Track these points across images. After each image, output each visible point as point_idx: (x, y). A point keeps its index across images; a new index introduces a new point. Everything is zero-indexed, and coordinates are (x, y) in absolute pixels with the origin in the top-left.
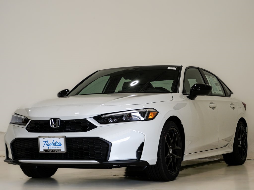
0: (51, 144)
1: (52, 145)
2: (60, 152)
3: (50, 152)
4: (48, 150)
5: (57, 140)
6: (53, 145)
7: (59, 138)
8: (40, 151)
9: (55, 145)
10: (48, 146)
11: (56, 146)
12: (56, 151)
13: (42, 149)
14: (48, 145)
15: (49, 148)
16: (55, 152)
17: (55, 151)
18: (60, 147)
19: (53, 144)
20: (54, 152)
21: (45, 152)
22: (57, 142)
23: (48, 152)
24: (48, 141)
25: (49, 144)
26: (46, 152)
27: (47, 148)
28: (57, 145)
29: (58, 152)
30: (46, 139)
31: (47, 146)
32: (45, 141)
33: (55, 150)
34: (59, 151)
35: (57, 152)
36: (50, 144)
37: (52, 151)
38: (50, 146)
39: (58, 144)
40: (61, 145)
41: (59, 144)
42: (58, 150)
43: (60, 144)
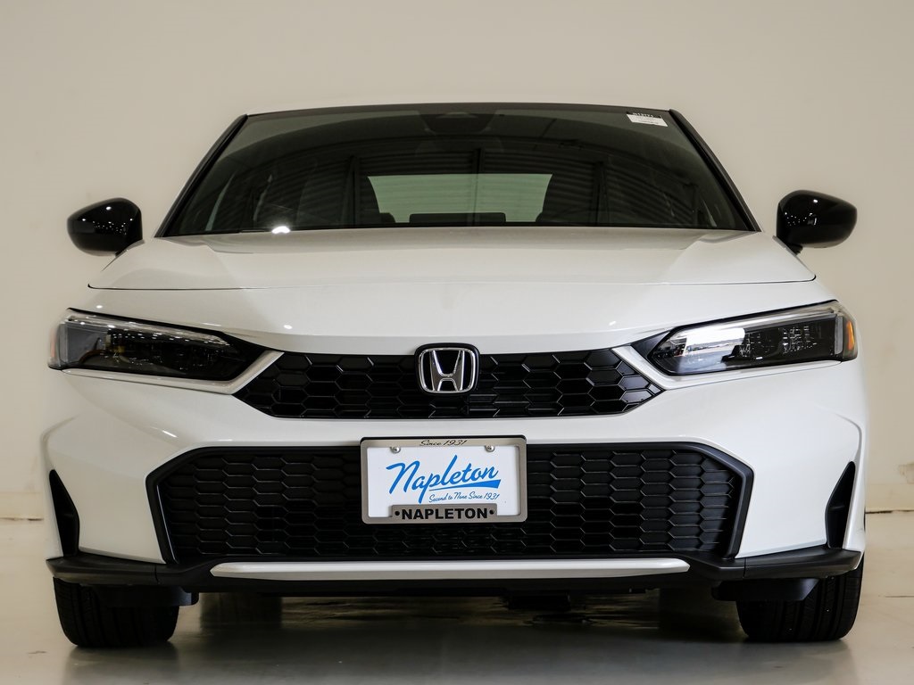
0: (438, 480)
1: (440, 486)
2: (490, 519)
3: (432, 520)
4: (418, 511)
5: (473, 457)
6: (450, 485)
7: (488, 449)
8: (371, 515)
9: (461, 483)
10: (420, 490)
11: (466, 491)
12: (470, 513)
13: (379, 502)
14: (421, 486)
15: (426, 501)
16: (464, 520)
17: (463, 513)
18: (489, 496)
19: (451, 481)
20: (456, 520)
21: (399, 520)
22: (473, 468)
23: (418, 521)
24: (417, 463)
25: (425, 481)
26: (407, 521)
27: (410, 498)
28: (471, 482)
29: (482, 520)
30: (408, 454)
31: (414, 487)
32: (403, 465)
33: (459, 511)
34: (485, 516)
35: (475, 520)
36: (430, 480)
37: (442, 514)
38: (429, 488)
39: (480, 480)
40: (496, 484)
41: (487, 479)
42: (479, 510)
43: (491, 476)
